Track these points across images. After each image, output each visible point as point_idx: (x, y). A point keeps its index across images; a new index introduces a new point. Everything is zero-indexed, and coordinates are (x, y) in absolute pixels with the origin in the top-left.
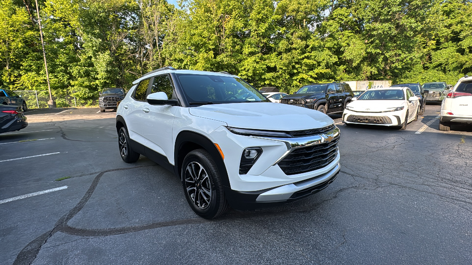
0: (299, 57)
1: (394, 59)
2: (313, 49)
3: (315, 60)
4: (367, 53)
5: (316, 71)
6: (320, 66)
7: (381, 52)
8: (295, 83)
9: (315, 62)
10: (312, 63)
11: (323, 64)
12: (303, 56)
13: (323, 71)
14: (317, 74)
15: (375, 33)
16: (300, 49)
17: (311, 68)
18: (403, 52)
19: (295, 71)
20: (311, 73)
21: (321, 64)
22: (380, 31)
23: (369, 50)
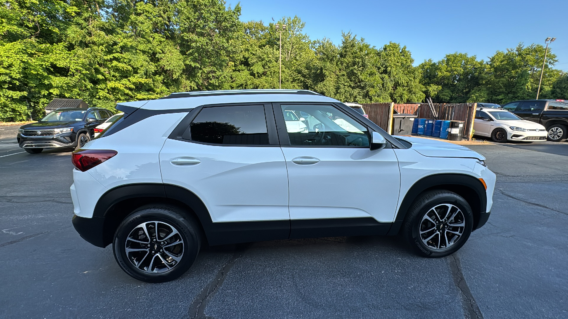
0: (105, 58)
1: (211, 75)
2: (124, 49)
3: (129, 65)
4: (185, 65)
5: (133, 79)
6: (137, 73)
7: (199, 67)
8: (101, 93)
9: (130, 68)
10: (127, 68)
11: (141, 72)
12: (109, 57)
13: (143, 81)
14: (134, 83)
15: (193, 44)
16: (104, 46)
17: (125, 75)
18: (217, 70)
19: (100, 77)
20: (124, 81)
21: (139, 71)
22: (198, 44)
23: (187, 62)
